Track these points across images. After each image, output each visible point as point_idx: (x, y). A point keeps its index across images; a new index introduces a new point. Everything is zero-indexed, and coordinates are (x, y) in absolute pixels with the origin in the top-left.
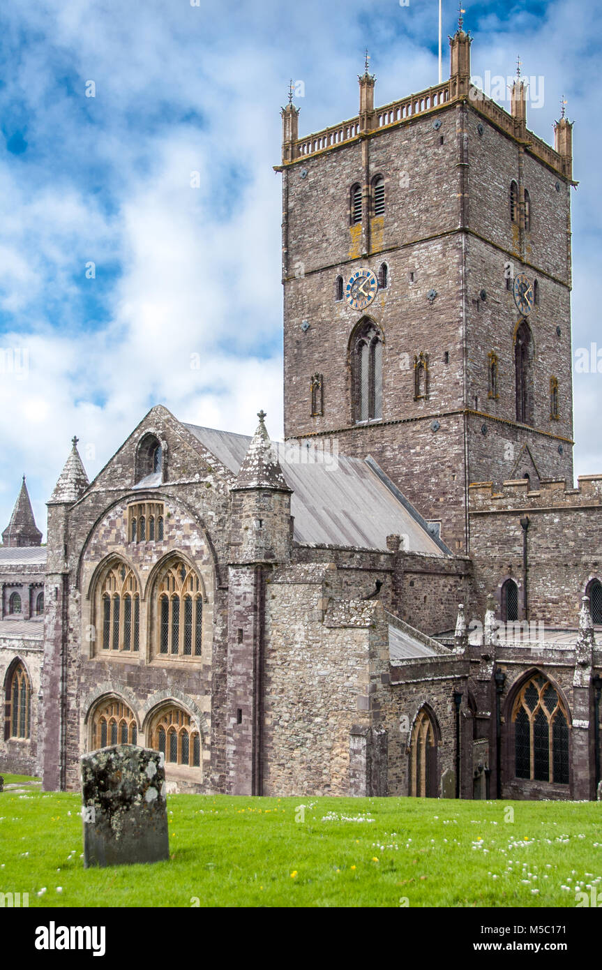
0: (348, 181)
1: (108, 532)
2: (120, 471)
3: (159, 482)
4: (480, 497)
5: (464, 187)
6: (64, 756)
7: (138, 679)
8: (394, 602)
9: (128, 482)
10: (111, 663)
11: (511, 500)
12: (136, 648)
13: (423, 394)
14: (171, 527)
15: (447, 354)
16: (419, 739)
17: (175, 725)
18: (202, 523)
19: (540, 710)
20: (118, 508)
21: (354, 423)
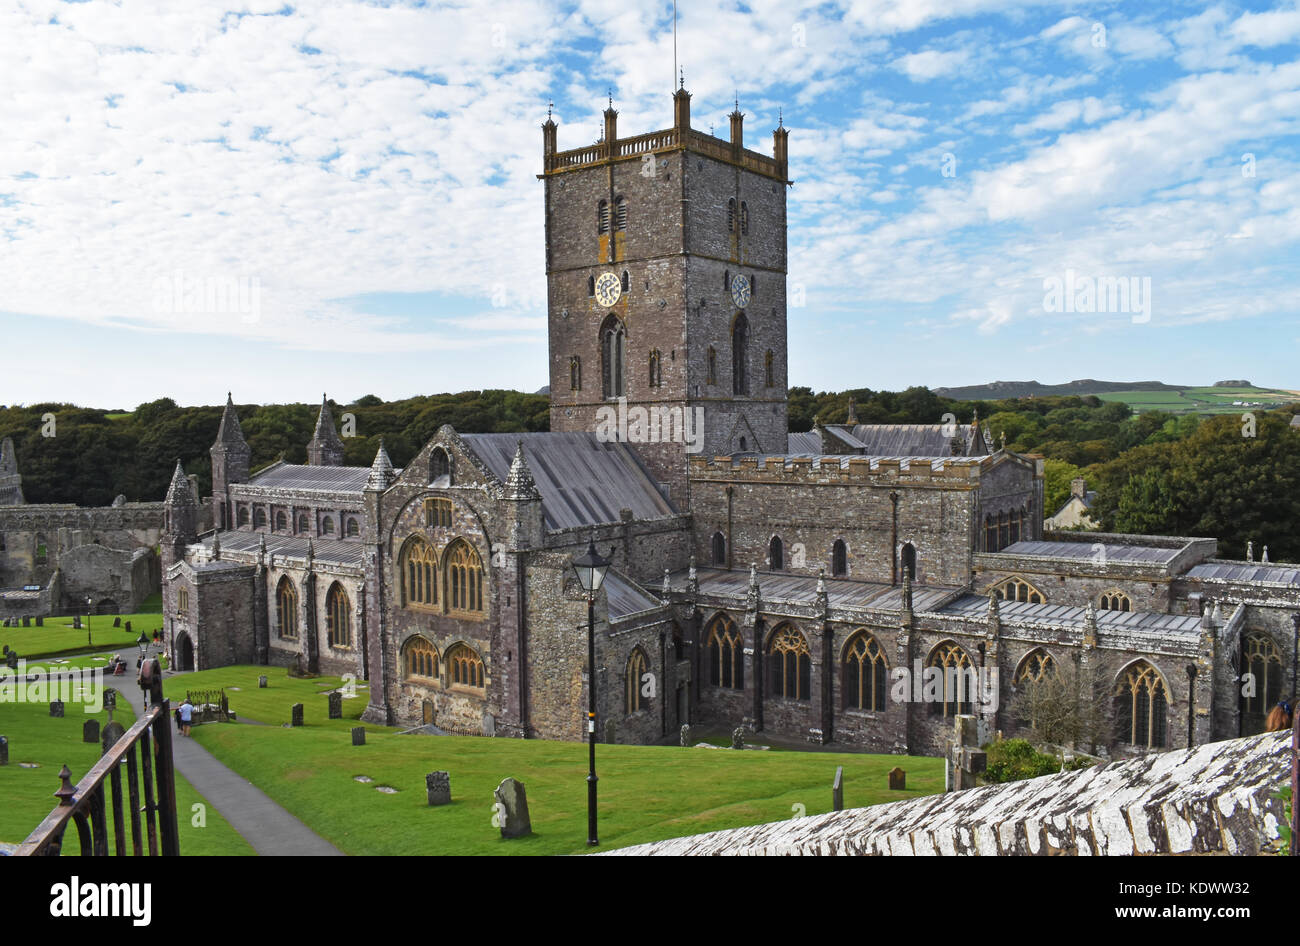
0: (597, 197)
1: (411, 517)
2: (418, 471)
3: (447, 485)
4: (697, 468)
5: (685, 219)
6: (386, 677)
7: (438, 625)
8: (626, 560)
9: (424, 480)
10: (418, 613)
11: (720, 472)
12: (436, 602)
13: (656, 382)
14: (458, 519)
15: (673, 352)
16: (634, 668)
17: (466, 659)
18: (480, 519)
19: (726, 640)
20: (418, 500)
21: (604, 399)
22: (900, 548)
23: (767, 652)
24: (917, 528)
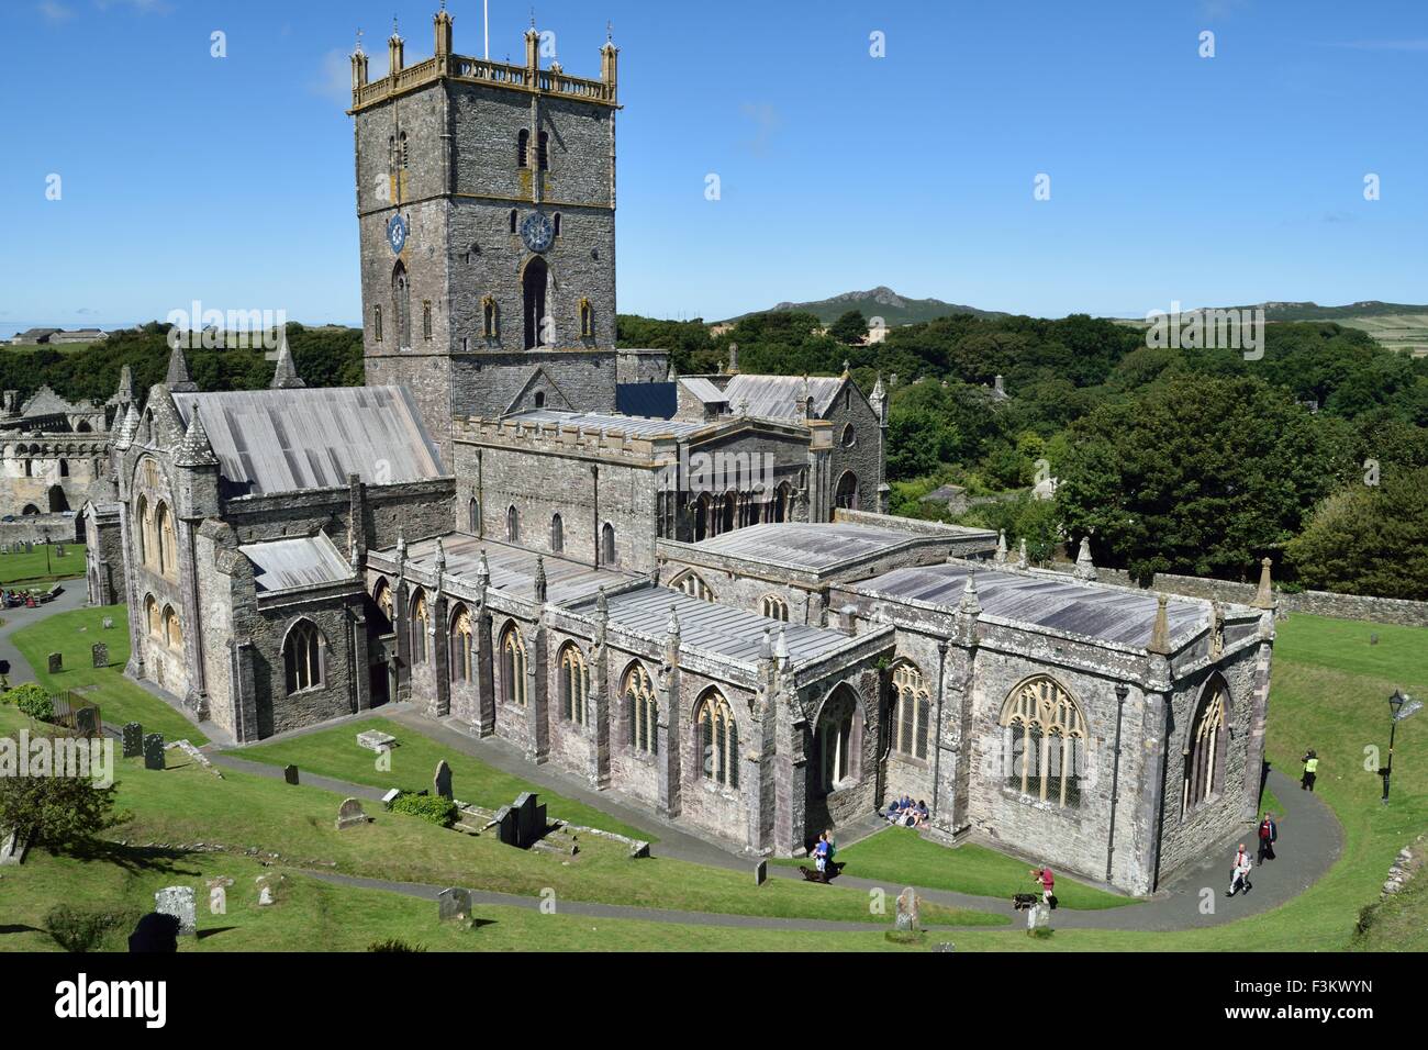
0: (388, 134)
1: (140, 476)
2: (143, 430)
3: (154, 446)
4: (458, 428)
5: (445, 157)
7: (158, 585)
9: (145, 440)
10: (149, 572)
13: (429, 334)
14: (160, 481)
15: (440, 302)
18: (169, 483)
20: (142, 460)
21: (397, 350)
22: (601, 527)
23: (452, 633)
24: (613, 506)
